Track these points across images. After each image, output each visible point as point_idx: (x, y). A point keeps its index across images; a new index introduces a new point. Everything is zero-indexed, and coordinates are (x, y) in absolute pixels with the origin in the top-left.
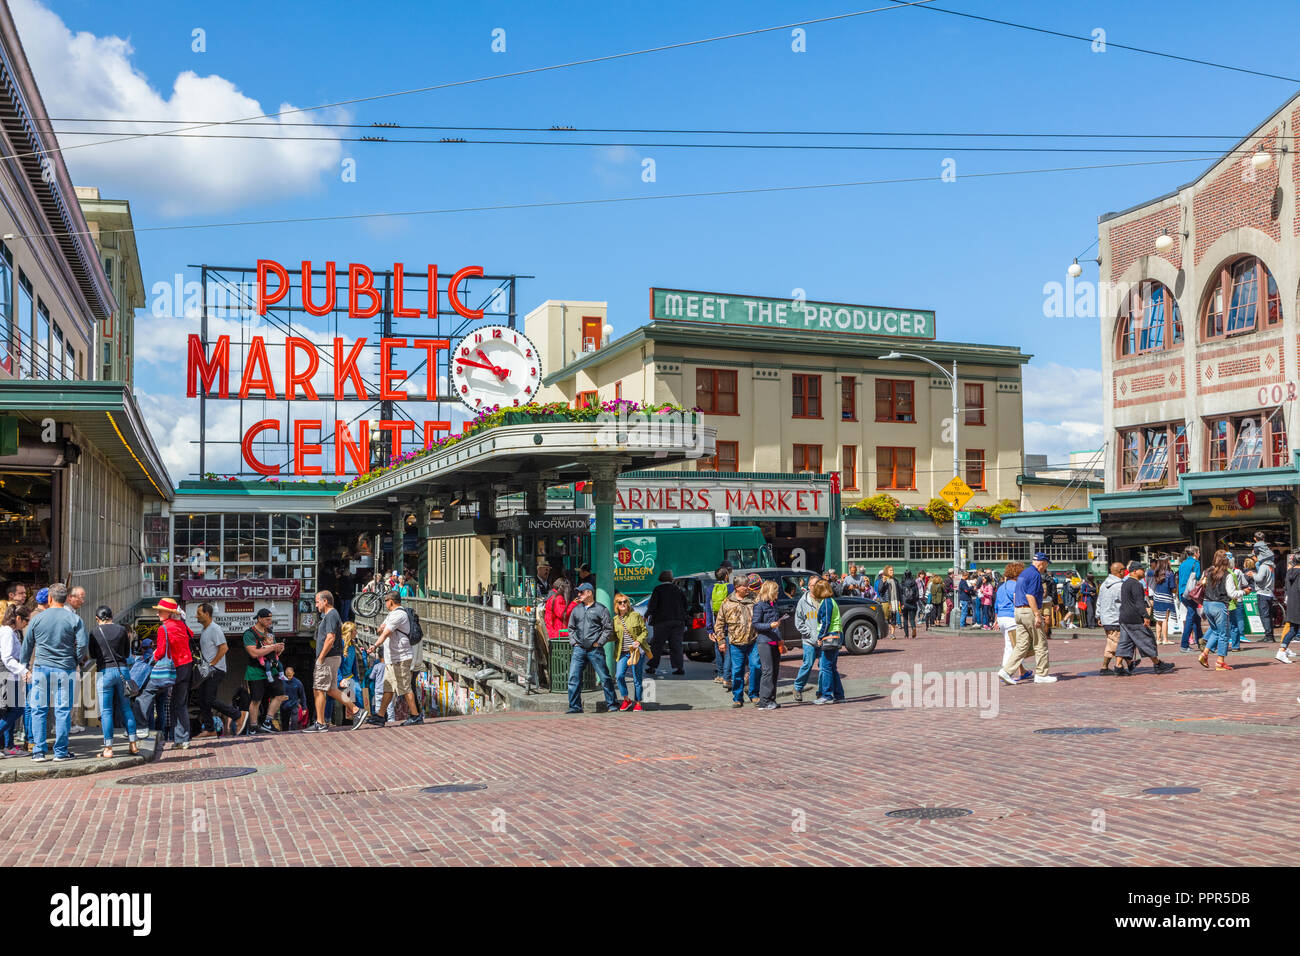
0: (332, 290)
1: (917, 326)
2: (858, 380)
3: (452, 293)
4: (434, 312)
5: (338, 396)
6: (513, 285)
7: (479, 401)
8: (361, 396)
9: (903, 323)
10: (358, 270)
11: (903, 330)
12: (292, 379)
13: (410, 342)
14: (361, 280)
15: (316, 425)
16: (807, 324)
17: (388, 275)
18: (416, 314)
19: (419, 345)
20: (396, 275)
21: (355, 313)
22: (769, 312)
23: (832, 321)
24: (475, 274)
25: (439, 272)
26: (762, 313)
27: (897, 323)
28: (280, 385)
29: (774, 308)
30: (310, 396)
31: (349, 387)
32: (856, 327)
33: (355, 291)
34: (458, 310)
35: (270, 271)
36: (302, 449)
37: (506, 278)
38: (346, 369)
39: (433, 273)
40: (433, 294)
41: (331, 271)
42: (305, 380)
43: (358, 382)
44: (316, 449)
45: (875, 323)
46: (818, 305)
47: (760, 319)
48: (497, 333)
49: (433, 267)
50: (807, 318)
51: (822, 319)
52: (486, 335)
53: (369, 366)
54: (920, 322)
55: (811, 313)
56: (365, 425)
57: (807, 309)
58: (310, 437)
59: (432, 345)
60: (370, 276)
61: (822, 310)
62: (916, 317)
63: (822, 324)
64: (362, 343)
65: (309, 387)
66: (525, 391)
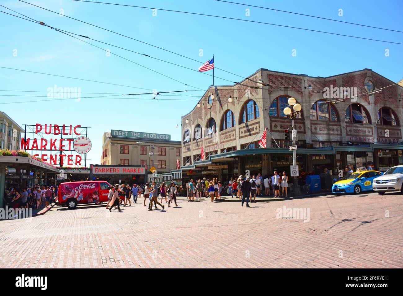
0: (50, 129)
1: (167, 138)
3: (75, 130)
4: (70, 134)
5: (51, 150)
6: (87, 129)
7: (79, 151)
8: (56, 150)
9: (164, 137)
10: (56, 126)
11: (164, 138)
12: (42, 146)
13: (66, 139)
14: (57, 128)
15: (46, 155)
16: (144, 137)
17: (62, 127)
18: (67, 134)
19: (67, 140)
20: (64, 126)
21: (55, 134)
22: (136, 135)
23: (149, 136)
24: (79, 126)
25: (72, 126)
26: (134, 135)
27: (163, 137)
28: (39, 148)
29: (137, 134)
30: (45, 150)
31: (53, 148)
32: (154, 137)
33: (55, 130)
34: (76, 133)
38: (53, 144)
39: (71, 127)
40: (71, 130)
41: (51, 126)
42: (44, 146)
43: (55, 147)
45: (158, 137)
46: (146, 133)
47: (134, 136)
48: (83, 138)
49: (71, 125)
50: (144, 136)
51: (147, 136)
52: (81, 138)
53: (57, 144)
54: (167, 137)
55: (145, 135)
56: (56, 155)
57: (144, 134)
58: (45, 158)
59: (70, 140)
60: (58, 127)
61: (147, 134)
62: (167, 136)
63: (147, 137)
64: (56, 140)
65: (45, 148)
66: (88, 149)
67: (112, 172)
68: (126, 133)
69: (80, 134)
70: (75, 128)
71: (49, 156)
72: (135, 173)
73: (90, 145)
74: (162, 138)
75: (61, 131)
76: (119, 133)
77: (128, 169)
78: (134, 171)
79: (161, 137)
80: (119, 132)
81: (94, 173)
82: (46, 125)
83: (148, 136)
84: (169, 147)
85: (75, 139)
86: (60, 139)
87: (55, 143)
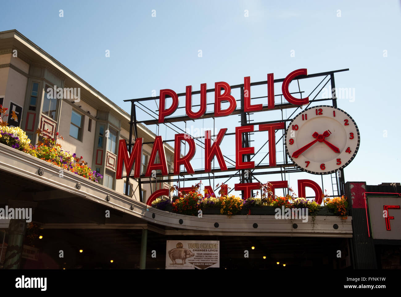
0: (203, 102)
4: (272, 106)
5: (208, 170)
6: (332, 79)
7: (308, 163)
8: (223, 168)
10: (220, 86)
12: (178, 161)
14: (223, 92)
17: (241, 86)
18: (260, 108)
19: (262, 129)
21: (218, 113)
24: (301, 74)
30: (190, 171)
31: (216, 164)
33: (219, 100)
34: (292, 101)
35: (167, 96)
37: (326, 74)
38: (213, 151)
42: (186, 160)
48: (319, 111)
49: (270, 76)
52: (311, 114)
59: (271, 127)
60: (229, 88)
64: (223, 132)
65: (189, 167)
66: (346, 151)
69: (306, 102)
70: (286, 82)
73: (352, 135)
75: (238, 100)
82: (189, 88)
85: (288, 123)
86: (237, 128)
87: (220, 146)
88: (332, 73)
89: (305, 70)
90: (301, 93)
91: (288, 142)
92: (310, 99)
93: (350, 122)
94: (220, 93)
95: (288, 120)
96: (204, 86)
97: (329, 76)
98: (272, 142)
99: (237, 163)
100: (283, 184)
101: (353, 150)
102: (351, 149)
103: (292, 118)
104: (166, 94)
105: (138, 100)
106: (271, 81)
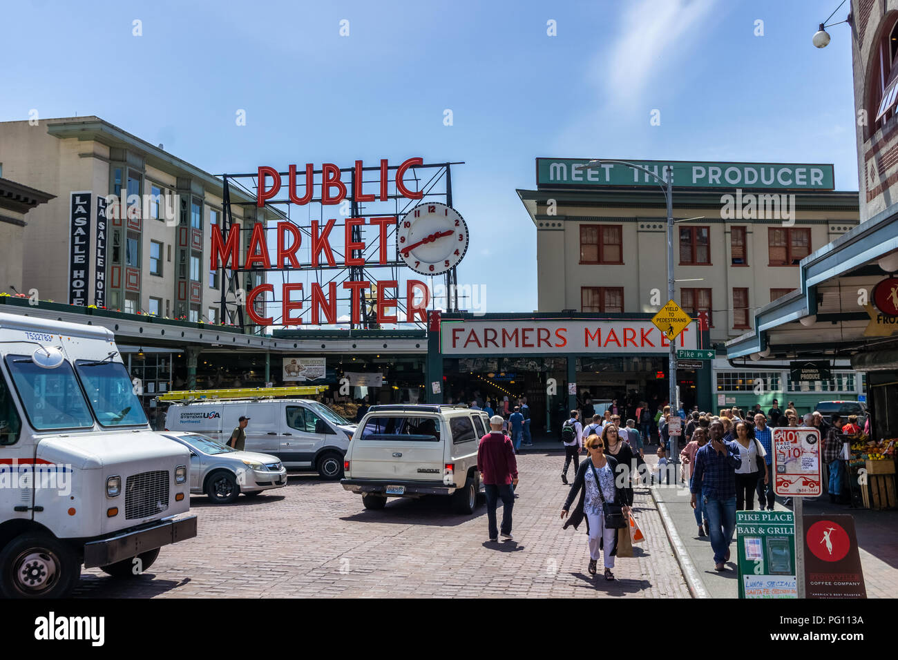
0: (310, 185)
1: (813, 179)
2: (749, 230)
3: (399, 182)
4: (384, 197)
5: (316, 265)
6: (448, 171)
7: (418, 263)
8: (333, 265)
9: (798, 177)
10: (328, 168)
11: (798, 183)
12: (282, 253)
13: (368, 220)
14: (331, 175)
15: (299, 286)
16: (694, 181)
17: (352, 170)
18: (372, 198)
19: (373, 222)
20: (357, 170)
21: (326, 200)
23: (722, 178)
24: (416, 163)
27: (793, 177)
28: (273, 260)
29: (660, 169)
30: (297, 267)
31: (323, 258)
32: (747, 182)
33: (326, 186)
34: (406, 194)
35: (267, 174)
36: (288, 305)
37: (442, 165)
38: (320, 244)
40: (384, 182)
41: (310, 170)
42: (292, 253)
43: (330, 254)
44: (298, 305)
45: (768, 178)
46: (706, 165)
47: (647, 180)
48: (432, 209)
49: (384, 162)
50: (695, 177)
51: (711, 177)
52: (424, 210)
53: (337, 240)
54: (817, 175)
55: (699, 172)
56: (333, 286)
57: (695, 169)
58: (295, 296)
59: (382, 222)
60: (338, 172)
61: (711, 169)
62: (813, 171)
63: (711, 182)
64: (332, 223)
65: (293, 259)
66: (455, 253)
67: (532, 346)
68: (607, 167)
69: (419, 195)
70: (401, 170)
71: (308, 291)
72: (647, 349)
73: (462, 235)
74: (790, 182)
75: (349, 187)
76: (574, 172)
77: (612, 332)
78: (638, 340)
79: (785, 177)
80: (574, 166)
81: (447, 349)
82: (293, 167)
83: (717, 177)
84: (827, 222)
85: (401, 217)
86: (347, 220)
87: (329, 238)
88: (448, 165)
89: (421, 160)
90: (417, 180)
91: (399, 240)
92: (424, 193)
93: (461, 221)
94: (328, 176)
95: (400, 214)
96: (310, 166)
97: (445, 168)
98: (383, 237)
99: (346, 257)
100: (394, 284)
101: (461, 252)
102: (459, 252)
103: (406, 211)
104: (265, 172)
105: (231, 176)
106: (384, 166)
